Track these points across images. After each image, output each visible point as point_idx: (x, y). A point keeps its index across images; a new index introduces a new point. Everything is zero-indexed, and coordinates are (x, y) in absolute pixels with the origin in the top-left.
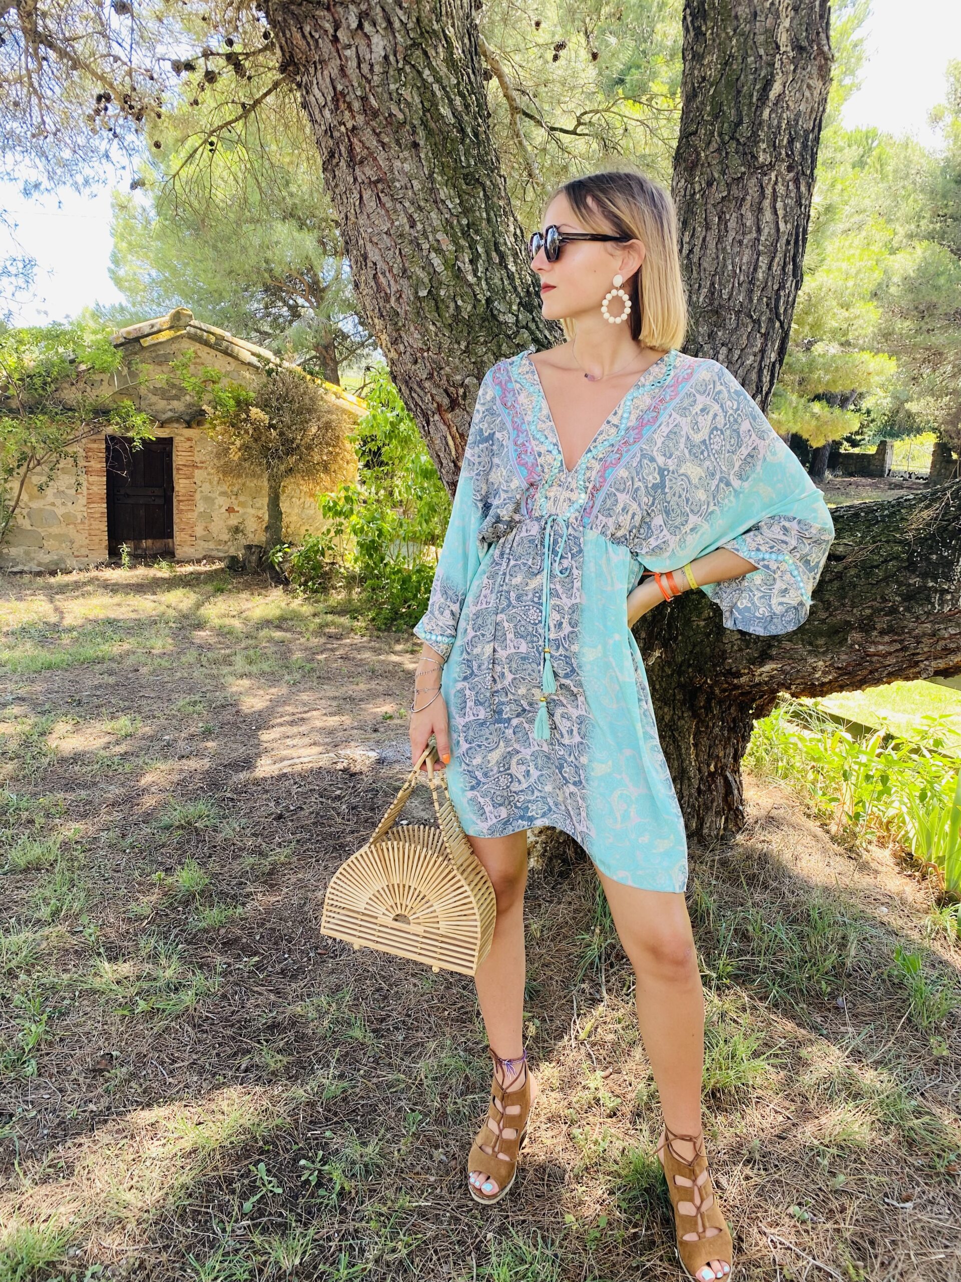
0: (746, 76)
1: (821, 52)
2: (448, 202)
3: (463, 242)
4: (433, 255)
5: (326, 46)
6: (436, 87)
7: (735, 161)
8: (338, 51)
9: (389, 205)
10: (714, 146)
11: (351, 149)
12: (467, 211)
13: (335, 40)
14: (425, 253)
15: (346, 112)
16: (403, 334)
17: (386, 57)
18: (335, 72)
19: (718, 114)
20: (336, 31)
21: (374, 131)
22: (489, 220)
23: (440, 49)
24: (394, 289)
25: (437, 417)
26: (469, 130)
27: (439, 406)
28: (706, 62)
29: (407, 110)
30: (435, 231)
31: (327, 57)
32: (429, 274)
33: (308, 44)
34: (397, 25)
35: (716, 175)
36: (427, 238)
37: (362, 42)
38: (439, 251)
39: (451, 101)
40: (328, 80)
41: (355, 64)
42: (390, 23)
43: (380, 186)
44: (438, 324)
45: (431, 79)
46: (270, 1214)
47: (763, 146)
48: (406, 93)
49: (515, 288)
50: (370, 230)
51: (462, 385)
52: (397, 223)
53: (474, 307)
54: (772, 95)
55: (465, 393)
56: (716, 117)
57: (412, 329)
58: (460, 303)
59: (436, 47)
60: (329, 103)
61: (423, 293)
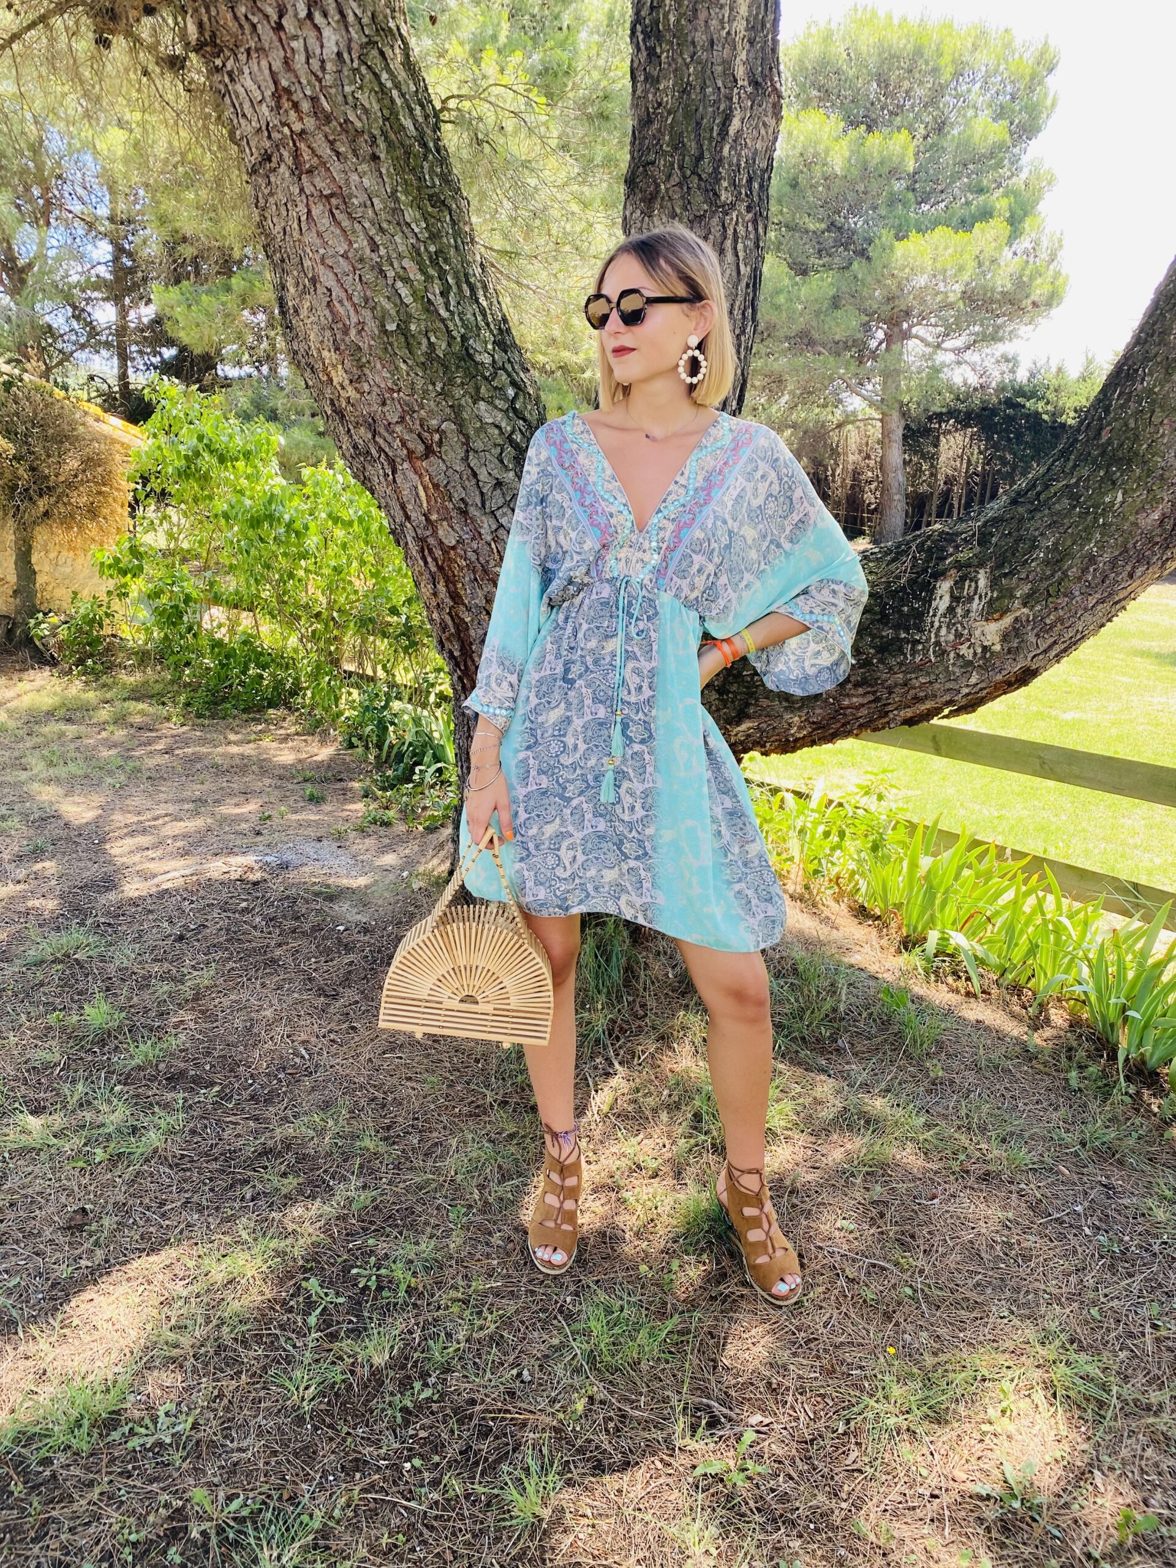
0: (705, 108)
1: (775, 89)
2: (413, 226)
3: (432, 272)
4: (399, 284)
5: (266, 33)
6: (395, 93)
7: (698, 198)
8: (281, 40)
9: (346, 223)
10: (675, 179)
11: (296, 155)
12: (434, 237)
13: (279, 27)
14: (390, 282)
15: (292, 112)
16: (366, 371)
17: (339, 55)
18: (277, 65)
19: (678, 145)
20: (281, 17)
21: (326, 137)
22: (456, 248)
23: (397, 51)
24: (354, 320)
25: (406, 465)
26: (431, 145)
27: (410, 453)
28: (662, 87)
29: (364, 117)
30: (400, 257)
31: (267, 46)
32: (396, 305)
33: (241, 26)
34: (351, 18)
35: (678, 211)
36: (392, 265)
37: (312, 34)
38: (406, 280)
39: (411, 110)
40: (267, 72)
41: (303, 59)
42: (343, 16)
43: (334, 201)
44: (410, 362)
45: (389, 84)
46: (338, 1323)
47: (725, 184)
48: (363, 97)
49: (488, 324)
50: (322, 251)
51: (437, 431)
52: (356, 246)
53: (449, 345)
54: (732, 131)
55: (441, 440)
56: (676, 148)
57: (379, 366)
58: (433, 339)
59: (392, 47)
60: (268, 99)
61: (391, 327)
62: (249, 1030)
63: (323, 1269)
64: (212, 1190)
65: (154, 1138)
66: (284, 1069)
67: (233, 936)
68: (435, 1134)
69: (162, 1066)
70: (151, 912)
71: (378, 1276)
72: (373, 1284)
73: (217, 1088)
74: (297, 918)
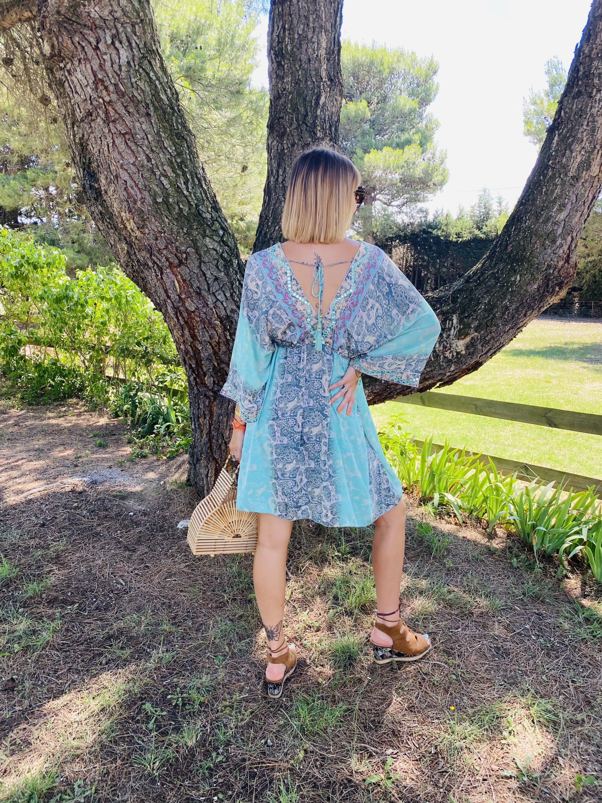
0: (307, 91)
1: (340, 83)
2: (169, 149)
3: (179, 172)
4: (162, 178)
5: (90, 51)
6: (157, 82)
7: (306, 135)
8: (97, 55)
9: (134, 148)
10: (294, 126)
11: (107, 113)
12: (179, 154)
13: (97, 48)
14: (158, 177)
15: (104, 91)
16: (147, 223)
17: (128, 63)
18: (96, 67)
19: (295, 109)
20: (98, 43)
21: (123, 104)
22: (190, 160)
23: (157, 61)
24: (140, 196)
25: (168, 270)
26: (176, 108)
27: (171, 264)
28: (285, 81)
29: (142, 94)
30: (163, 164)
31: (90, 58)
32: (161, 189)
33: (76, 47)
34: (134, 45)
35: (296, 141)
36: (158, 168)
37: (114, 52)
38: (166, 176)
39: (165, 91)
40: (90, 71)
41: (110, 64)
42: (130, 44)
43: (127, 136)
44: (170, 218)
45: (154, 78)
46: (165, 726)
47: (319, 128)
48: (141, 84)
49: (208, 198)
50: (121, 162)
51: (185, 253)
52: (139, 159)
53: (190, 209)
54: (321, 102)
55: (187, 257)
56: (294, 111)
57: (153, 220)
58: (181, 206)
59: (155, 59)
60: (91, 84)
61: (159, 200)
62: (89, 572)
63: (152, 697)
64: (83, 661)
65: (46, 635)
66: (112, 591)
67: (73, 521)
68: (200, 619)
69: (44, 595)
70: (23, 512)
71: (182, 698)
72: (180, 703)
73: (77, 605)
74: (107, 510)
